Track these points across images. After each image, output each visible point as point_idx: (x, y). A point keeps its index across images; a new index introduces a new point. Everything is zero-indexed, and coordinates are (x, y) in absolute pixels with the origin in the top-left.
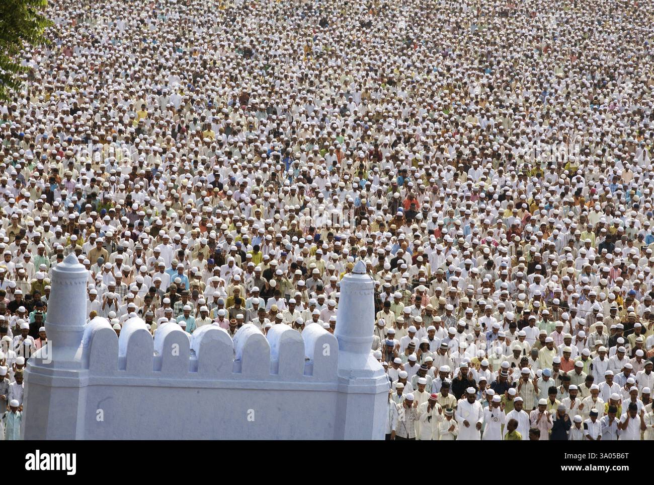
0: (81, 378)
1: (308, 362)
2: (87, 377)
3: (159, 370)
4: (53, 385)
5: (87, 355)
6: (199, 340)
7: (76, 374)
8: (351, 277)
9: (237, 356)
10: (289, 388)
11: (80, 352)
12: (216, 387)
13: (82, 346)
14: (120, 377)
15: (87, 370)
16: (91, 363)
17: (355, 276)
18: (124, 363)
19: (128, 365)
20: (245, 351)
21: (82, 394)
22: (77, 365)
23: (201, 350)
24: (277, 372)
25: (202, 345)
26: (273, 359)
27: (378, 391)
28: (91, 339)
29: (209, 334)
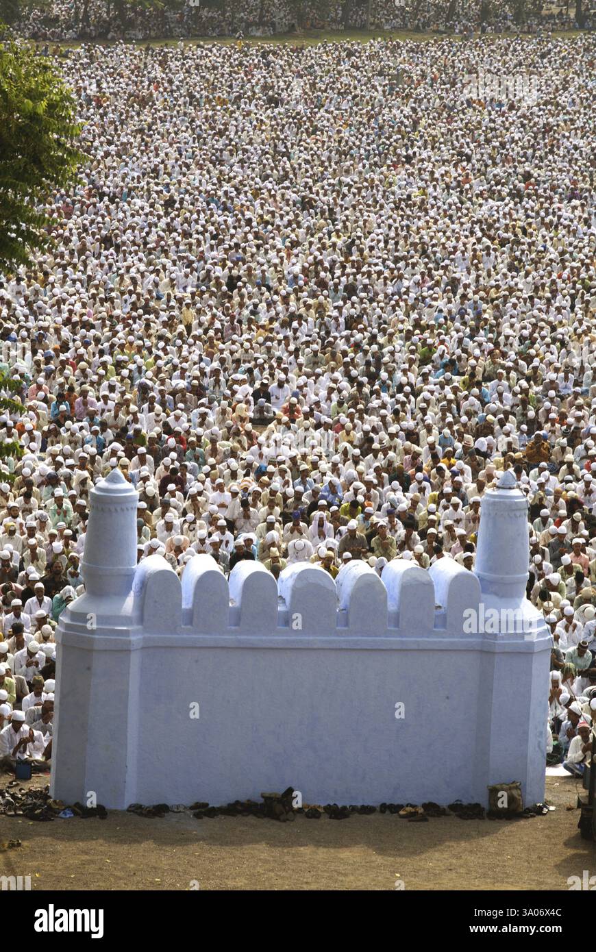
0: (133, 638)
1: (439, 610)
2: (140, 637)
3: (237, 624)
4: (96, 648)
5: (141, 605)
6: (290, 583)
7: (126, 633)
8: (496, 493)
9: (341, 605)
10: (415, 647)
11: (129, 604)
12: (315, 647)
13: (132, 593)
14: (185, 636)
15: (140, 627)
16: (146, 617)
17: (501, 492)
18: (190, 616)
19: (195, 619)
20: (354, 597)
21: (135, 660)
22: (126, 620)
23: (293, 597)
24: (397, 624)
25: (295, 591)
26: (392, 606)
27: (537, 649)
28: (144, 584)
29: (303, 575)
